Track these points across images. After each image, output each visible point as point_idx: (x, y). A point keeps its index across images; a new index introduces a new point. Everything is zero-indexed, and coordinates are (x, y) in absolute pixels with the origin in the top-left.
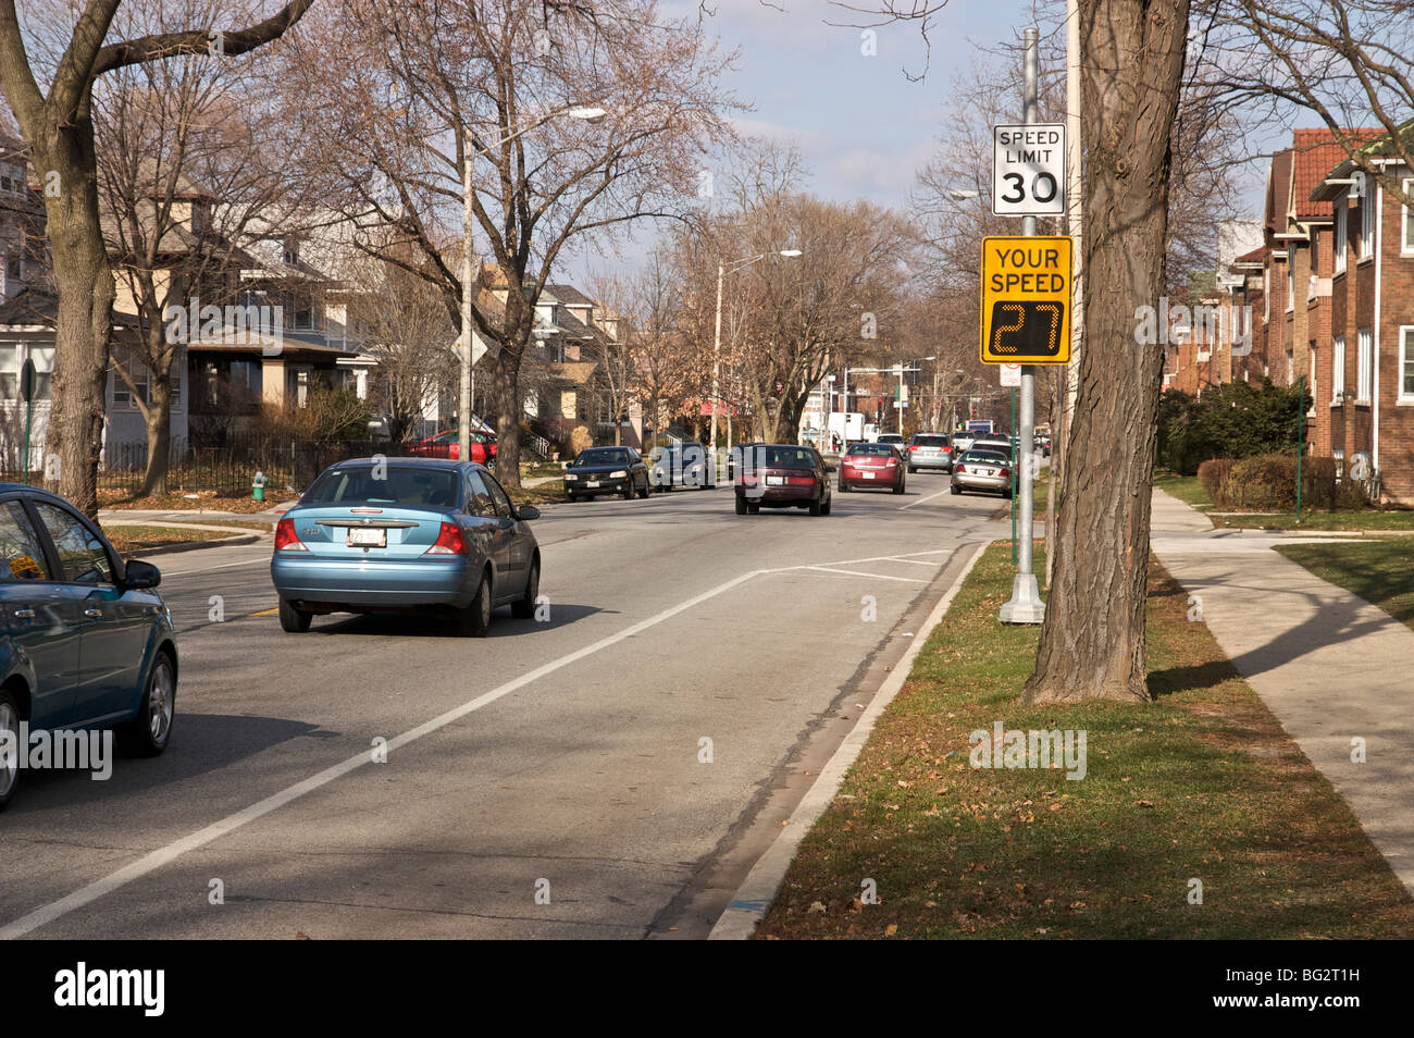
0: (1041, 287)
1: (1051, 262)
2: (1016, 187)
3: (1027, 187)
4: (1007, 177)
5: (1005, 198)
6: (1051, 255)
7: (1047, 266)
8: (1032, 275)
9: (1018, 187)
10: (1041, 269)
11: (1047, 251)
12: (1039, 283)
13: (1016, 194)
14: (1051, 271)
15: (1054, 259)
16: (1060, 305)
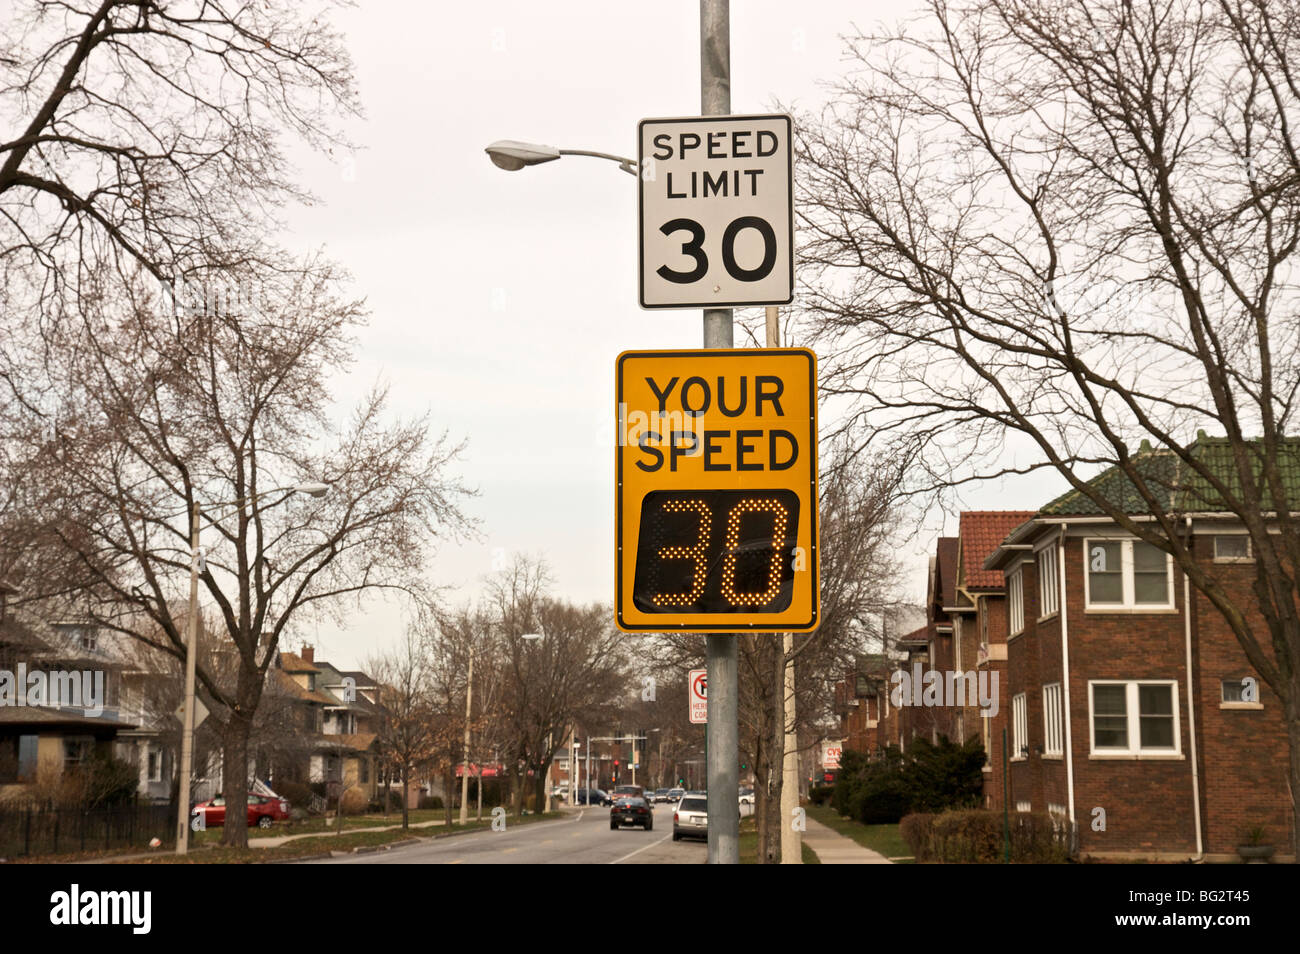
0: (748, 458)
1: (767, 405)
2: (687, 249)
3: (712, 247)
4: (668, 228)
5: (665, 272)
6: (769, 388)
7: (759, 412)
8: (726, 434)
9: (693, 249)
10: (748, 420)
11: (760, 380)
12: (742, 449)
13: (689, 264)
14: (769, 420)
15: (774, 397)
16: (789, 498)
